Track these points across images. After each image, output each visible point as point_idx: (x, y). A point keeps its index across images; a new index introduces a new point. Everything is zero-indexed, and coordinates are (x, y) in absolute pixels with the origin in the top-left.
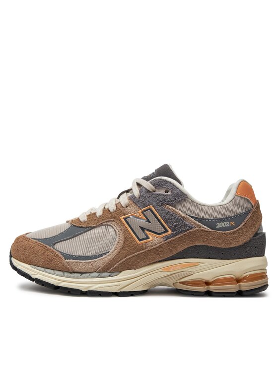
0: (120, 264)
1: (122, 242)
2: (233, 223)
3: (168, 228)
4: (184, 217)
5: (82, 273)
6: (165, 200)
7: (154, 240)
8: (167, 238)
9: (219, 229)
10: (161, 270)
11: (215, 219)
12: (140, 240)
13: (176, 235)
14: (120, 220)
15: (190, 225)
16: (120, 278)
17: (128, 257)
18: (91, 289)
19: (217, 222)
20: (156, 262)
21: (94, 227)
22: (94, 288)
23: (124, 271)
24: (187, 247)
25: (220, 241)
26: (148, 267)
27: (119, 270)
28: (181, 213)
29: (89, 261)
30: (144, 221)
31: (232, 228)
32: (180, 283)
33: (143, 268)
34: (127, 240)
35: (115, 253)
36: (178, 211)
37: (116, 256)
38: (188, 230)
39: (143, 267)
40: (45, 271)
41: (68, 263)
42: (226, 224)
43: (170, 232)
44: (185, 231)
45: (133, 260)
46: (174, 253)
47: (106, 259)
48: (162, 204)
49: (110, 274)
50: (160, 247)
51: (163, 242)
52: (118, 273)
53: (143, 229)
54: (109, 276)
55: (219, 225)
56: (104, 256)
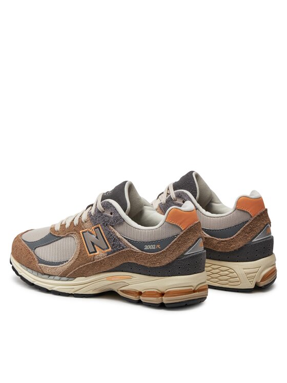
0: (74, 272)
1: (78, 253)
2: (158, 246)
3: (109, 246)
4: (119, 238)
5: (50, 275)
6: (108, 221)
7: (100, 253)
8: (108, 253)
9: (147, 251)
10: (105, 279)
11: (144, 242)
12: (90, 253)
13: (114, 252)
14: (80, 233)
15: (123, 245)
16: (75, 283)
17: (80, 267)
18: (54, 289)
19: (145, 244)
20: (101, 273)
21: (63, 237)
22: (56, 288)
23: (78, 278)
24: (122, 263)
25: (146, 261)
26: (96, 275)
27: (74, 277)
28: (118, 234)
29: (54, 266)
30: (94, 236)
31: (157, 250)
32: (121, 291)
33: (91, 277)
34: (81, 252)
35: (72, 262)
36: (116, 232)
37: (72, 265)
38: (121, 249)
39: (91, 275)
40: (27, 270)
41: (40, 266)
42: (153, 247)
43: (110, 249)
44: (120, 250)
45: (84, 269)
46: (114, 266)
47: (66, 266)
48: (107, 224)
49: (68, 279)
50: (103, 260)
51: (106, 257)
52: (73, 279)
53: (93, 244)
54: (67, 280)
55: (147, 248)
56: (64, 264)
